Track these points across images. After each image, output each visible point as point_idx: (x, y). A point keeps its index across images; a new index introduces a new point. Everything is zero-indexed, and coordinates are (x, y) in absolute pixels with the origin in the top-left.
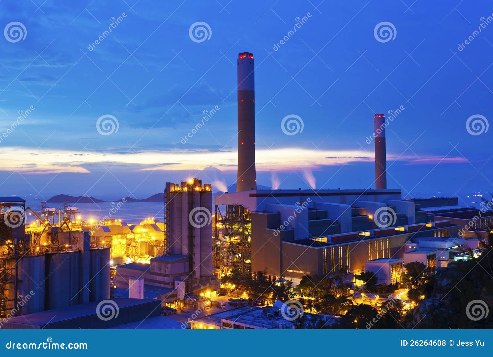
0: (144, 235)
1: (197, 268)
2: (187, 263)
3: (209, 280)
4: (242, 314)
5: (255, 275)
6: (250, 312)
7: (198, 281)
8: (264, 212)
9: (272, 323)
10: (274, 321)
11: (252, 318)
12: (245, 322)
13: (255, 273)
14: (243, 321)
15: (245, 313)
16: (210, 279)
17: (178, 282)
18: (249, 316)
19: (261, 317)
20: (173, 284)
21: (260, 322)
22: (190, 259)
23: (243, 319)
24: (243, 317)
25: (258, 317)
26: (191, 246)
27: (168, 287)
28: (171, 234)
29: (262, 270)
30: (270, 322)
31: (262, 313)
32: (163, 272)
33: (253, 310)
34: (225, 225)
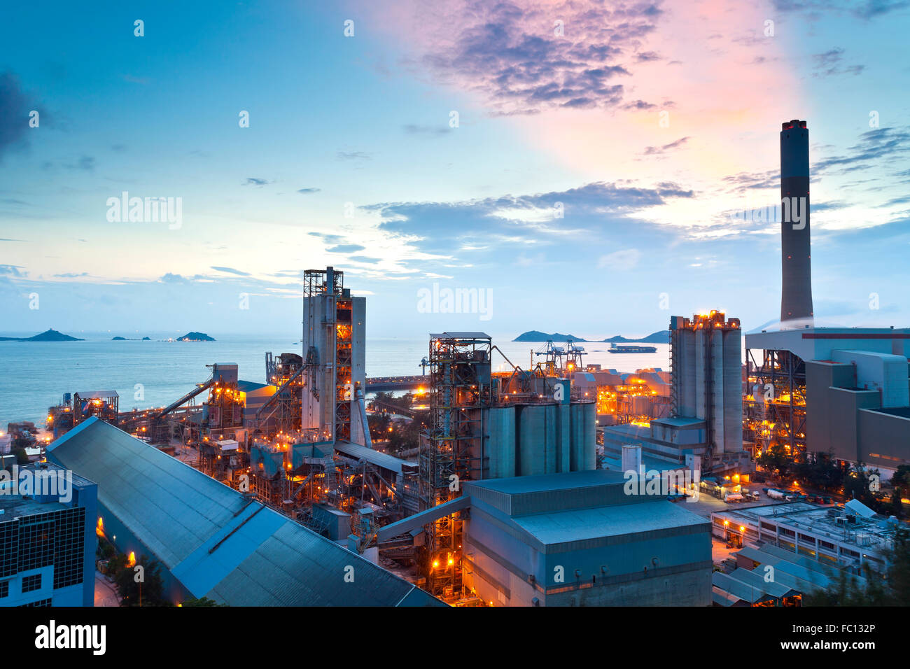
0: (641, 388)
1: (719, 440)
2: (703, 431)
3: (738, 457)
4: (792, 513)
5: (813, 457)
6: (804, 511)
7: (721, 458)
8: (828, 361)
9: (845, 533)
10: (847, 531)
11: (809, 522)
12: (797, 526)
13: (812, 454)
14: (794, 524)
15: (796, 513)
16: (740, 456)
17: (691, 456)
18: (804, 518)
19: (825, 522)
20: (683, 458)
21: (823, 529)
22: (708, 424)
23: (794, 521)
24: (793, 518)
25: (819, 521)
26: (710, 406)
27: (676, 461)
28: (679, 388)
29: (825, 450)
30: (839, 530)
31: (826, 516)
32: (668, 440)
33: (810, 510)
34: (762, 379)
